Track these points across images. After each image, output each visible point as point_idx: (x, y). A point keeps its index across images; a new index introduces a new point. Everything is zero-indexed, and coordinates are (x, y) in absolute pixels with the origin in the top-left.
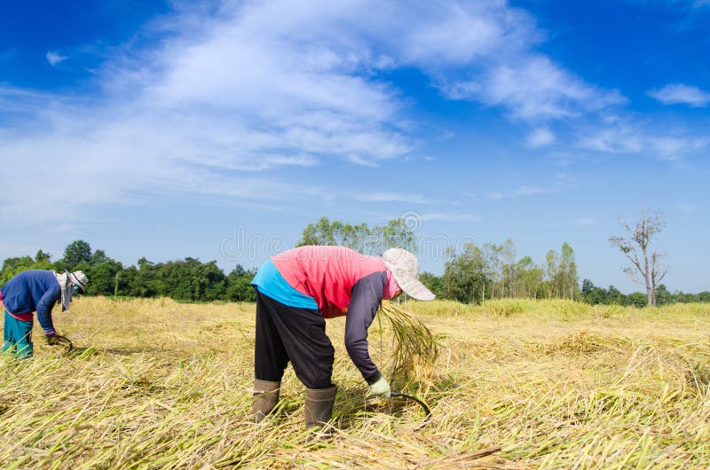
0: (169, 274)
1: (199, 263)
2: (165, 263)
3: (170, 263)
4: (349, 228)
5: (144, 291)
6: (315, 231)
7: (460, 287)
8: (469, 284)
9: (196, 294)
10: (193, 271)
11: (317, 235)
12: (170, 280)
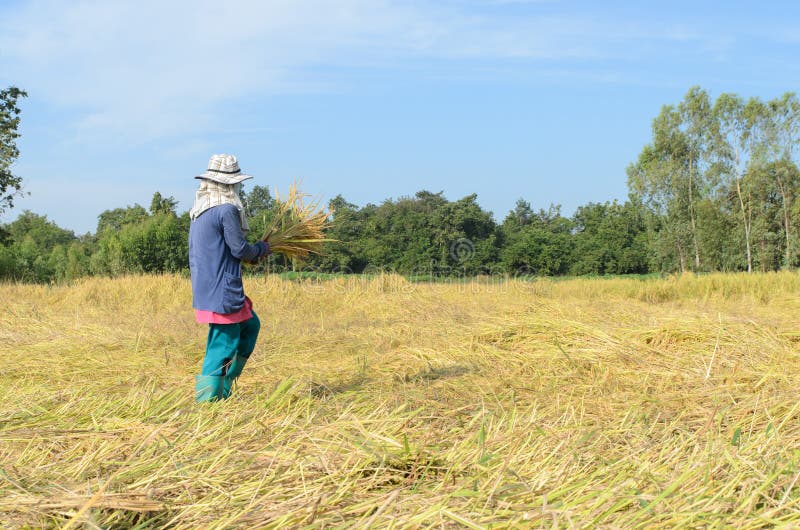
0: (390, 224)
1: (443, 202)
2: (378, 204)
3: (388, 204)
4: (757, 109)
5: (344, 260)
6: (678, 120)
9: (443, 265)
10: (434, 217)
11: (684, 128)
12: (391, 236)
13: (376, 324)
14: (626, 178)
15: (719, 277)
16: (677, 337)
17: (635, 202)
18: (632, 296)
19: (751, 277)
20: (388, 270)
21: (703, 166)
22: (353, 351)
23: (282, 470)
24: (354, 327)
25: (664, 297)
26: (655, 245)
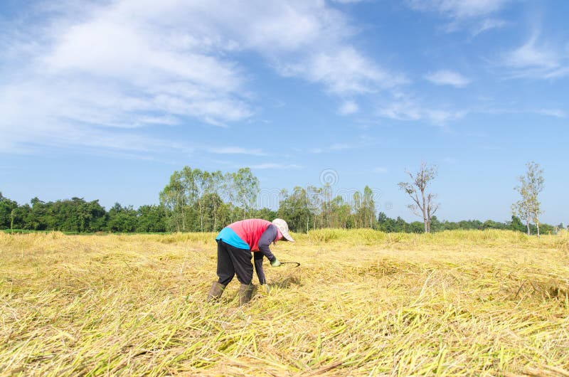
0: (59, 211)
1: (84, 202)
2: (54, 202)
3: (59, 201)
4: (207, 175)
5: (36, 225)
6: (180, 177)
7: (291, 219)
8: (298, 217)
9: (82, 227)
10: (79, 208)
11: (182, 180)
12: (59, 215)
13: (48, 253)
14: (159, 196)
15: (190, 234)
16: (171, 258)
17: (162, 206)
18: (158, 241)
19: (202, 234)
20: (56, 230)
21: (187, 194)
22: (36, 265)
24: (37, 254)
25: (170, 241)
26: (169, 221)
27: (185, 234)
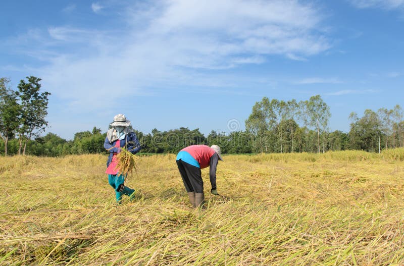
0: (171, 138)
1: (188, 131)
2: (168, 131)
3: (171, 131)
4: (283, 104)
5: (156, 149)
6: (260, 107)
7: (363, 140)
8: (369, 138)
10: (185, 135)
11: (262, 109)
13: (167, 170)
14: (245, 124)
15: (273, 154)
16: (261, 174)
17: (247, 131)
18: (246, 160)
19: (282, 154)
20: (171, 153)
21: (268, 121)
22: (158, 180)
23: (133, 222)
24: (159, 172)
25: (256, 161)
26: (254, 145)
27: (268, 155)
